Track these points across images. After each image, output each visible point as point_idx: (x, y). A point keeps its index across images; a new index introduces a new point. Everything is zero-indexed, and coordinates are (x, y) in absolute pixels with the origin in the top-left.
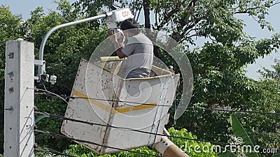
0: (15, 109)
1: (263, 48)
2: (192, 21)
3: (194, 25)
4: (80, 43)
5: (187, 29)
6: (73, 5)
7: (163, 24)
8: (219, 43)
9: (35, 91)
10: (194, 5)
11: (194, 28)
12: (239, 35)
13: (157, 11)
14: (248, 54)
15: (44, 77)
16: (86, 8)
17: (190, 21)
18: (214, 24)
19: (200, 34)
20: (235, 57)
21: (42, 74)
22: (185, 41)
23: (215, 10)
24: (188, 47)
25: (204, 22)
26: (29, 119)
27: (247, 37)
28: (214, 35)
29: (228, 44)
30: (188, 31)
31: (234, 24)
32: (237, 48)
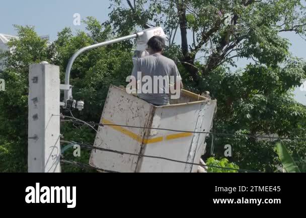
0: (40, 137)
2: (232, 40)
3: (235, 45)
4: (110, 66)
5: (227, 49)
6: (103, 24)
7: (201, 44)
8: (264, 65)
9: (61, 118)
10: (235, 23)
11: (235, 48)
12: (284, 56)
13: (195, 29)
14: (294, 76)
15: (70, 102)
16: (118, 28)
17: (230, 41)
18: (258, 44)
19: (242, 55)
20: (280, 80)
21: (69, 99)
22: (226, 63)
23: (257, 28)
24: (229, 68)
25: (246, 41)
26: (56, 148)
27: (294, 58)
28: (257, 55)
29: (272, 66)
30: (228, 52)
31: (278, 43)
32: (283, 70)
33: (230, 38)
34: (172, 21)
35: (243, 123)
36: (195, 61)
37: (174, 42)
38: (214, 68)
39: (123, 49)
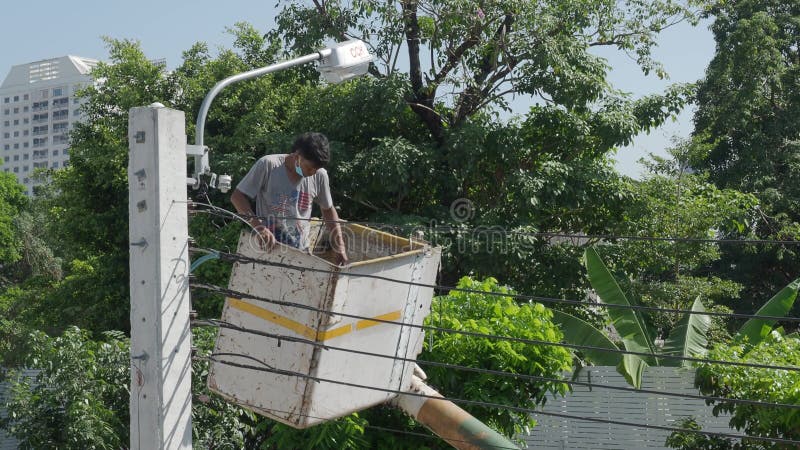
0: (151, 243)
1: (649, 114)
2: (504, 62)
3: (508, 71)
4: (281, 112)
5: (494, 79)
6: (266, 35)
7: (446, 70)
8: (561, 107)
9: (190, 207)
10: (508, 30)
11: (508, 76)
12: (599, 89)
13: (435, 45)
14: (617, 126)
15: (206, 178)
16: (293, 42)
17: (499, 64)
18: (550, 69)
19: (522, 88)
20: (592, 133)
21: (203, 172)
22: (491, 104)
23: (550, 39)
24: (497, 114)
25: (529, 64)
26: (181, 262)
27: (616, 93)
28: (549, 89)
29: (577, 109)
30: (496, 83)
31: (588, 66)
32: (596, 115)
33: (500, 59)
34: (392, 29)
35: (524, 214)
36: (435, 102)
37: (396, 68)
38: (470, 113)
39: (302, 82)
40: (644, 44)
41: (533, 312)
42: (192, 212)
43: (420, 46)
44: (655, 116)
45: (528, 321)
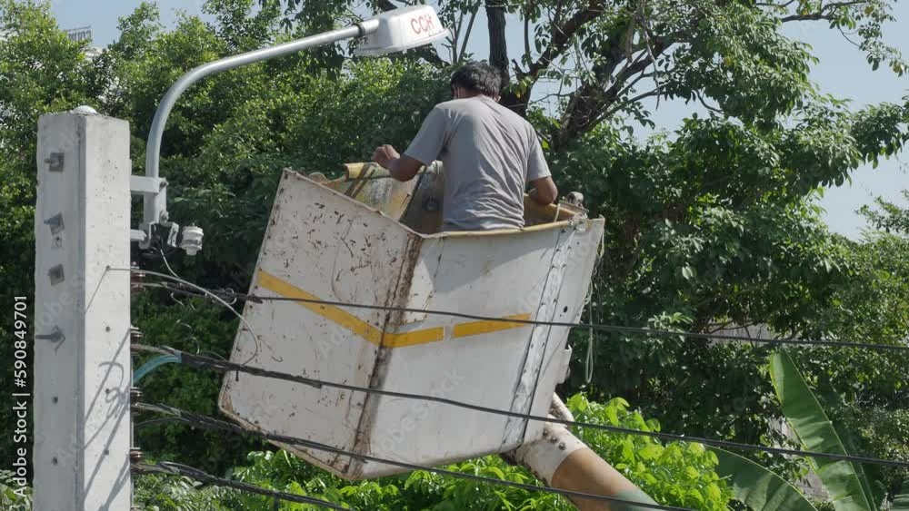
0: (70, 335)
1: (876, 135)
2: (642, 45)
3: (648, 61)
4: (277, 121)
5: (626, 73)
7: (548, 57)
8: (734, 121)
9: (134, 278)
11: (650, 69)
12: (797, 93)
13: (530, 13)
14: (824, 153)
15: (162, 231)
17: (636, 48)
18: (717, 58)
19: (671, 89)
20: (783, 164)
21: (157, 220)
22: (619, 113)
23: (718, 12)
24: (631, 130)
25: (683, 49)
26: (115, 368)
27: (824, 100)
28: (716, 91)
29: (759, 123)
30: (630, 80)
31: (780, 55)
32: (791, 136)
36: (530, 108)
37: (467, 52)
38: (587, 128)
39: (313, 70)
40: (871, 19)
41: (685, 455)
42: (136, 285)
43: (507, 16)
44: (887, 138)
45: (678, 472)
